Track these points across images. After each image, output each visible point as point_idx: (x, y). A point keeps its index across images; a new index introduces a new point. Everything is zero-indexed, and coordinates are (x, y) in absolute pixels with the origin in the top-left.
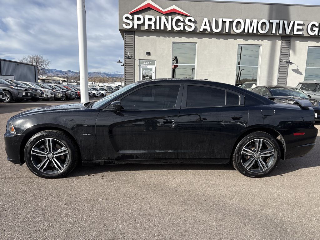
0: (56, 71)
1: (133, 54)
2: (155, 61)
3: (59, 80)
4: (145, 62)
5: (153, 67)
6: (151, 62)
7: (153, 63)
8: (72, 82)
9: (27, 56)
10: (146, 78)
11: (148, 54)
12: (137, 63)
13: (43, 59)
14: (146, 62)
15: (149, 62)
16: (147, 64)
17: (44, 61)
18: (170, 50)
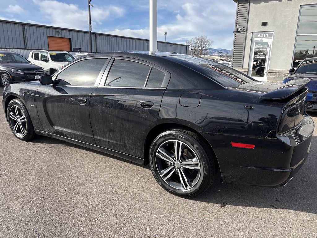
0: (222, 50)
1: (246, 26)
2: (273, 33)
3: (217, 59)
4: (259, 35)
5: (270, 41)
6: (267, 35)
7: (270, 36)
8: (229, 61)
9: (194, 37)
10: (259, 54)
11: (265, 24)
12: (249, 36)
13: (207, 39)
14: (261, 35)
15: (265, 35)
16: (262, 37)
17: (208, 41)
18: (296, 16)
